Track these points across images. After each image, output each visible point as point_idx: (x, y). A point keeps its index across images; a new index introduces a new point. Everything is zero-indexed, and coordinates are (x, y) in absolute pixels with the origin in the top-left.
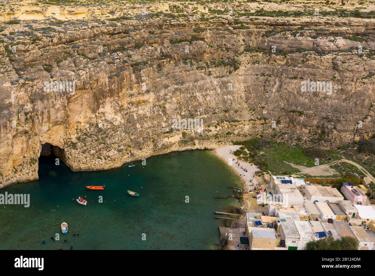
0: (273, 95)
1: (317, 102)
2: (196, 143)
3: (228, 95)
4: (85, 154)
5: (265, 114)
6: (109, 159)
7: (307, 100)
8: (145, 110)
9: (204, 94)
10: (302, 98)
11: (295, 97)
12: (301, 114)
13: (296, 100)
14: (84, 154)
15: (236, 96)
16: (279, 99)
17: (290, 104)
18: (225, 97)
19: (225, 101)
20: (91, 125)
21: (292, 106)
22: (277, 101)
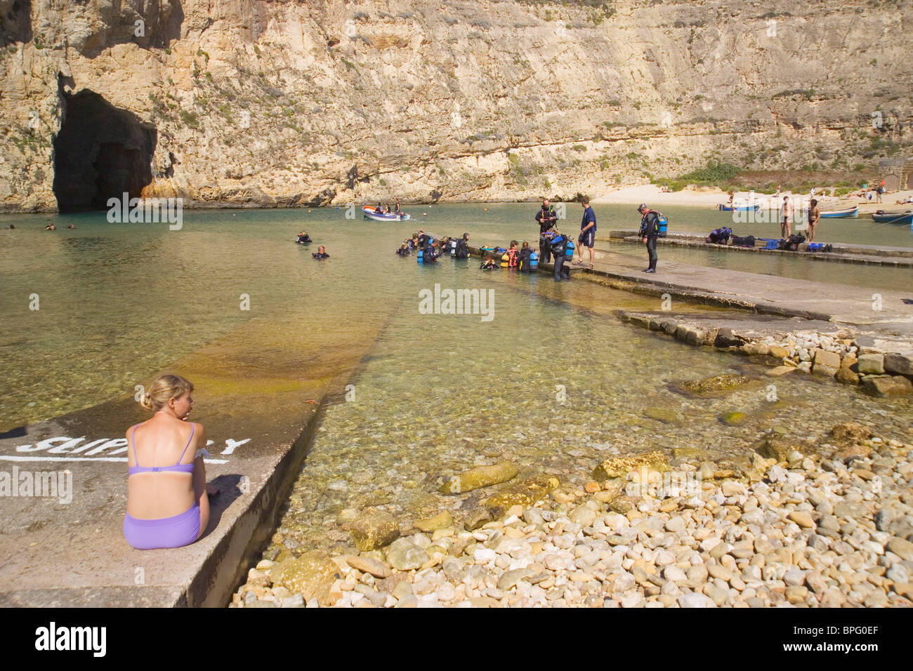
0: (717, 66)
1: (842, 62)
2: (550, 181)
3: (608, 67)
4: (233, 148)
5: (710, 111)
6: (319, 173)
7: (813, 63)
8: (402, 69)
9: (545, 57)
10: (801, 59)
11: (781, 59)
12: (808, 96)
13: (783, 66)
14: (230, 146)
15: (626, 71)
16: (735, 74)
17: (770, 80)
18: (601, 70)
19: (602, 80)
20: (244, 73)
21: (777, 83)
22: (731, 79)
